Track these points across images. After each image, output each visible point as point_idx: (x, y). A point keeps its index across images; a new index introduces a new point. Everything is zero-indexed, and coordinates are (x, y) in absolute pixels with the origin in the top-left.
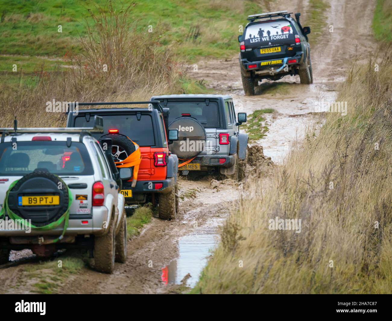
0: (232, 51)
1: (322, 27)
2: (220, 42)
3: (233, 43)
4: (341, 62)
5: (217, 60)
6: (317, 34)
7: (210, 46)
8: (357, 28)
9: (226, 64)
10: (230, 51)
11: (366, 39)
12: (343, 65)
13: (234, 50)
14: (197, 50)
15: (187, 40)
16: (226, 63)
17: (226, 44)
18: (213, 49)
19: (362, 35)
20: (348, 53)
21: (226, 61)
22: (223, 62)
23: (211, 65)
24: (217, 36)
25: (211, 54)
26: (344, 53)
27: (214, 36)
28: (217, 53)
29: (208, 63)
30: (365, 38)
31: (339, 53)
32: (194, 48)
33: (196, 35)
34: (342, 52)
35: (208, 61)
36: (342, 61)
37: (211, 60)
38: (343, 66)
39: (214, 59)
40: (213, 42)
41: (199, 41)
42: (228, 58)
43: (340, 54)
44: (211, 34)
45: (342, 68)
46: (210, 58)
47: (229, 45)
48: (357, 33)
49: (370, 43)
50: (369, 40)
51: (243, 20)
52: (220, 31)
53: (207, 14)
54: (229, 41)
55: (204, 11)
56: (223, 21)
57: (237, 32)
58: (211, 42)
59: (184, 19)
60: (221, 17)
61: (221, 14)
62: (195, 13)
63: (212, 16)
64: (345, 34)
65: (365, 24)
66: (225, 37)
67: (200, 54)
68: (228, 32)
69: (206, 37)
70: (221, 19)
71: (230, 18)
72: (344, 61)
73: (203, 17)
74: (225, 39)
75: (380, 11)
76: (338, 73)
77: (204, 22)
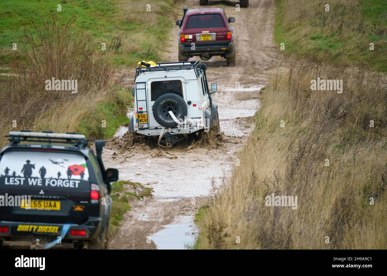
2: (139, 52)
4: (252, 71)
7: (132, 56)
8: (261, 40)
11: (271, 50)
12: (254, 74)
14: (120, 60)
17: (145, 54)
19: (267, 47)
20: (257, 63)
24: (137, 46)
26: (254, 63)
27: (134, 46)
30: (269, 49)
32: (118, 58)
33: (118, 45)
34: (251, 62)
40: (133, 52)
41: (121, 52)
43: (250, 64)
44: (131, 45)
45: (254, 77)
47: (148, 55)
48: (262, 44)
49: (276, 54)
50: (274, 51)
51: (157, 32)
52: (139, 43)
53: (123, 26)
54: (148, 52)
55: (120, 24)
56: (139, 33)
57: (154, 43)
58: (132, 53)
59: (103, 31)
60: (136, 29)
61: (137, 26)
62: (112, 26)
63: (128, 28)
64: (251, 46)
65: (268, 37)
66: (143, 48)
67: (123, 63)
68: (146, 43)
69: (126, 47)
70: (136, 31)
71: (145, 30)
72: (254, 70)
73: (121, 29)
74: (144, 50)
75: (280, 25)
76: (252, 82)
77: (122, 34)
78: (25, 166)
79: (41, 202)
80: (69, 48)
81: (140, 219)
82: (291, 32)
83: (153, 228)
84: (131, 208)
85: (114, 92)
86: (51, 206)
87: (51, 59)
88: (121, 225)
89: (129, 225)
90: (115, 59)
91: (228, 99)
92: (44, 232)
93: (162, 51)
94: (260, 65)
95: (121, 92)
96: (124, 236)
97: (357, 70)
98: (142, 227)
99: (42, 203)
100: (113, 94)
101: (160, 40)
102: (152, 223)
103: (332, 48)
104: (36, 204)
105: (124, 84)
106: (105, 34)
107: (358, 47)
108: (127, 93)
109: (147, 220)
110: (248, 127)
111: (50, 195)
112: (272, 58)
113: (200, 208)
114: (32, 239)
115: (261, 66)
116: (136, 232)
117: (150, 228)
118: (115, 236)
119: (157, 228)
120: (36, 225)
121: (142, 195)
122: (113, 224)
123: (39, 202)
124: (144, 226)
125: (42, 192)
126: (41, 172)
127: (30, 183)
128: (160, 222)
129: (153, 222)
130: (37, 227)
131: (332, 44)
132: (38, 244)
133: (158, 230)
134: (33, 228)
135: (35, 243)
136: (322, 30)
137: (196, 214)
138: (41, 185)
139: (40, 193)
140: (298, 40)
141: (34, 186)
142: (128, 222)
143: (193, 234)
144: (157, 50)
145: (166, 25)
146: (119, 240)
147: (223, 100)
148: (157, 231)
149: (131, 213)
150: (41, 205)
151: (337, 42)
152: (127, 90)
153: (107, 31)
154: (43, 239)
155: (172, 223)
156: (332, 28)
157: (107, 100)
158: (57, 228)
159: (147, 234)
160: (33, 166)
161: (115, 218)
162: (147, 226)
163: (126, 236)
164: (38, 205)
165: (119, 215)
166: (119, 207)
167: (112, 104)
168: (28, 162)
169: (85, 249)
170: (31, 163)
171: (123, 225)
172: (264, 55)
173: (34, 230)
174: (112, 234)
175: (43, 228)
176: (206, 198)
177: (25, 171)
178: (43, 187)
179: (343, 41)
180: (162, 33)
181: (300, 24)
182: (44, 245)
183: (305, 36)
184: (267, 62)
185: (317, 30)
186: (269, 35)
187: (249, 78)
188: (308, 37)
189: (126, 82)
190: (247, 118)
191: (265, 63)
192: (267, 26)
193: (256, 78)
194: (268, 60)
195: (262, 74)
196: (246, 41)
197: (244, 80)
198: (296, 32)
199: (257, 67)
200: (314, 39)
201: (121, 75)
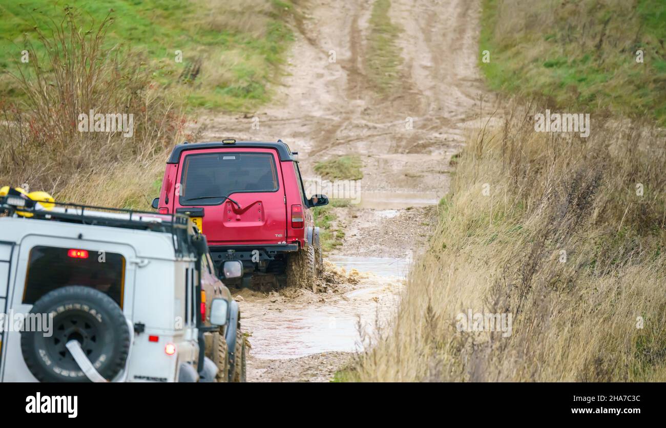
0: (253, 101)
1: (396, 65)
2: (233, 85)
3: (255, 89)
4: (436, 123)
5: (230, 115)
6: (390, 76)
7: (219, 92)
8: (454, 67)
9: (247, 123)
10: (251, 101)
12: (441, 128)
13: (257, 100)
14: (197, 99)
15: (178, 82)
16: (246, 120)
17: (243, 88)
18: (223, 98)
19: (464, 79)
20: (446, 109)
21: (246, 117)
22: (241, 120)
23: (220, 124)
24: (228, 75)
25: (220, 106)
26: (440, 109)
27: (223, 75)
28: (229, 104)
29: (216, 120)
30: (469, 83)
31: (431, 108)
32: (192, 95)
33: (194, 73)
34: (435, 107)
35: (215, 117)
36: (438, 121)
37: (221, 115)
38: (441, 130)
39: (224, 113)
40: (222, 85)
41: (199, 84)
42: (248, 113)
43: (433, 110)
44: (217, 72)
45: (440, 134)
46: (219, 112)
47: (248, 91)
48: (456, 75)
49: (480, 92)
50: (478, 88)
51: (265, 49)
52: (231, 68)
53: (203, 38)
54: (248, 85)
55: (197, 34)
56: (232, 50)
57: (258, 70)
58: (218, 86)
59: (167, 45)
60: (227, 44)
61: (229, 38)
62: (183, 36)
63: (212, 41)
64: (435, 77)
65: (467, 61)
66: (240, 77)
67: (202, 104)
68: (243, 69)
69: (209, 76)
70: (228, 47)
71: (243, 46)
72: (441, 122)
73: (198, 42)
74: (241, 81)
75: (489, 40)
76: (435, 143)
77: (202, 51)
80: (103, 77)
82: (509, 53)
87: (71, 95)
90: (188, 98)
93: (274, 83)
94: (452, 112)
97: (627, 124)
101: (269, 64)
103: (583, 83)
106: (171, 51)
107: (631, 82)
112: (473, 99)
113: (338, 371)
115: (453, 114)
131: (584, 76)
136: (565, 50)
140: (522, 68)
144: (264, 82)
145: (282, 37)
151: (593, 72)
153: (174, 47)
156: (584, 46)
172: (459, 94)
176: (348, 354)
179: (603, 72)
180: (274, 50)
181: (526, 39)
183: (536, 60)
184: (465, 106)
185: (557, 49)
186: (469, 58)
187: (430, 136)
188: (539, 63)
189: (208, 138)
190: (425, 208)
191: (461, 110)
192: (465, 42)
193: (444, 136)
194: (465, 104)
195: (455, 129)
196: (426, 68)
197: (423, 139)
198: (518, 53)
199: (446, 115)
200: (550, 65)
201: (198, 126)
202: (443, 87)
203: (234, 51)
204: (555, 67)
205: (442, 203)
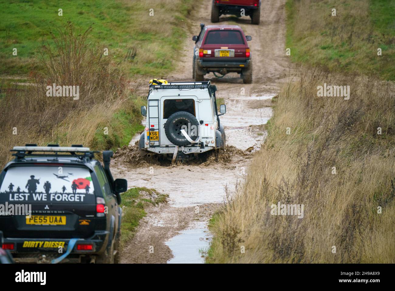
0: (166, 70)
2: (155, 62)
3: (166, 63)
7: (147, 66)
8: (273, 50)
10: (164, 70)
11: (283, 60)
13: (168, 70)
14: (135, 69)
15: (125, 60)
17: (160, 63)
18: (150, 69)
19: (279, 56)
20: (269, 73)
24: (152, 56)
25: (148, 73)
26: (266, 73)
27: (149, 56)
28: (153, 72)
30: (281, 59)
32: (133, 67)
33: (133, 55)
34: (263, 71)
35: (145, 79)
36: (265, 79)
38: (267, 84)
39: (150, 77)
40: (149, 62)
41: (136, 62)
42: (163, 77)
43: (262, 73)
44: (146, 55)
45: (266, 86)
46: (148, 76)
47: (163, 65)
48: (274, 54)
49: (287, 63)
50: (286, 61)
51: (172, 42)
52: (154, 52)
53: (139, 37)
54: (163, 62)
55: (135, 35)
56: (154, 43)
57: (168, 53)
58: (147, 62)
59: (119, 41)
60: (151, 40)
61: (152, 37)
62: (127, 36)
63: (143, 38)
64: (263, 56)
65: (280, 47)
66: (158, 58)
67: (138, 72)
68: (161, 53)
69: (142, 57)
70: (151, 41)
71: (160, 41)
72: (267, 79)
73: (136, 39)
74: (159, 60)
75: (291, 35)
76: (264, 91)
77: (138, 44)
78: (29, 181)
79: (46, 217)
80: (85, 59)
81: (155, 225)
82: (302, 42)
83: (169, 233)
84: (146, 214)
85: (130, 101)
86: (57, 222)
87: (69, 69)
88: (137, 231)
89: (144, 231)
90: (131, 69)
91: (241, 108)
92: (50, 248)
93: (177, 60)
94: (272, 74)
95: (136, 101)
96: (140, 242)
97: (366, 79)
98: (157, 233)
99: (48, 218)
100: (129, 103)
101: (174, 50)
102: (167, 229)
103: (342, 57)
104: (42, 220)
105: (139, 93)
106: (121, 44)
107: (368, 57)
108: (142, 101)
109: (162, 226)
110: (261, 135)
111: (56, 210)
112: (284, 67)
113: (214, 214)
114: (39, 255)
115: (273, 75)
116: (152, 238)
117: (165, 234)
118: (131, 242)
119: (172, 233)
120: (42, 241)
121: (158, 201)
122: (129, 230)
123: (44, 217)
124: (159, 232)
125: (47, 207)
126: (45, 187)
127: (35, 199)
128: (175, 228)
129: (168, 227)
130: (43, 242)
131: (342, 54)
132: (44, 260)
133: (173, 235)
134: (39, 244)
135: (41, 259)
136: (332, 40)
137: (210, 220)
138: (46, 200)
139: (46, 208)
140: (309, 50)
141: (40, 201)
142: (143, 228)
143: (207, 239)
144: (171, 60)
145: (181, 36)
146: (135, 245)
147: (236, 108)
148: (172, 237)
149: (146, 219)
150: (46, 220)
151: (347, 52)
152: (142, 99)
153: (123, 42)
154: (50, 255)
155: (187, 229)
156: (342, 38)
157: (123, 108)
158: (64, 243)
159: (163, 239)
160: (38, 181)
161: (131, 224)
162: (162, 231)
163: (142, 242)
164: (43, 221)
165: (135, 221)
166: (135, 214)
167: (128, 113)
168: (32, 177)
169: (93, 263)
170: (35, 178)
171: (139, 231)
172: (276, 65)
173: (40, 246)
174: (128, 239)
175: (49, 244)
176: (219, 204)
177: (29, 186)
178: (48, 202)
179: (353, 51)
180: (176, 43)
181: (311, 35)
182: (50, 261)
183: (316, 45)
184: (279, 71)
185: (327, 39)
186: (281, 45)
187: (261, 87)
188: (319, 47)
189: (142, 90)
190: (259, 125)
191: (277, 73)
192: (278, 36)
193: (269, 87)
194: (279, 70)
195: (274, 83)
196: (258, 51)
197: (257, 89)
198: (307, 42)
199: (269, 76)
200: (324, 48)
201: (137, 84)
202: (267, 61)
203: (155, 44)
204: (327, 49)
205: (268, 123)
